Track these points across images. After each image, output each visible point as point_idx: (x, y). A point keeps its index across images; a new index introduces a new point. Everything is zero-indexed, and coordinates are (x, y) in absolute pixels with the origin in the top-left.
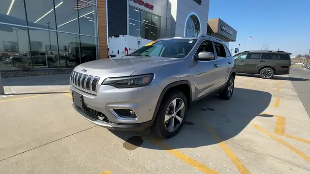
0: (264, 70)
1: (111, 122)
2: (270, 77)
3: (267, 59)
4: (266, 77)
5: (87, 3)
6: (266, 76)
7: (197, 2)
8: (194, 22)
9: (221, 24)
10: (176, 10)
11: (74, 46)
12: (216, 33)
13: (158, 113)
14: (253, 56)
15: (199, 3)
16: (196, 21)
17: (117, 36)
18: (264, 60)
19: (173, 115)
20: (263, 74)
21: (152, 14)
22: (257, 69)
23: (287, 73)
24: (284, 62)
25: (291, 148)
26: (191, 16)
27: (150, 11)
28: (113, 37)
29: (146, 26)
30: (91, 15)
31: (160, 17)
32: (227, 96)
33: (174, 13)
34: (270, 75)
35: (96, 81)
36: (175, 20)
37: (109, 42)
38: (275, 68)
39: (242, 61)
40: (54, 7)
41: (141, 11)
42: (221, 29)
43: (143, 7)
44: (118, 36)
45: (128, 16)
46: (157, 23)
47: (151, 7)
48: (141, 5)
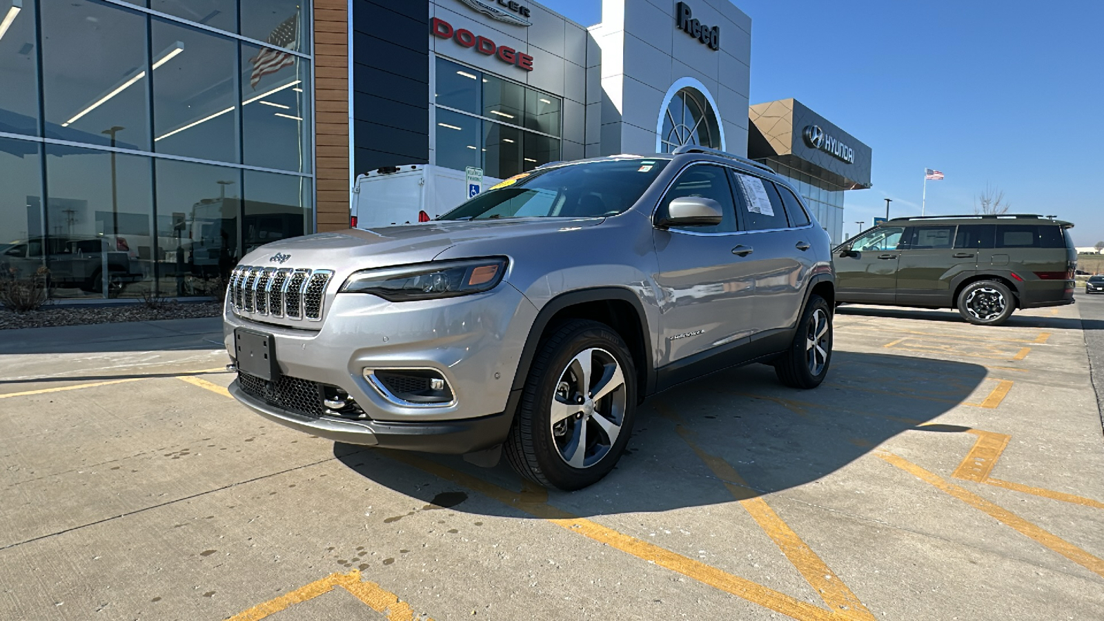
0: (971, 290)
1: (368, 419)
2: (998, 316)
3: (978, 247)
4: (983, 316)
5: (271, 50)
6: (980, 312)
7: (701, 41)
8: (696, 114)
9: (804, 120)
10: (620, 70)
11: (216, 214)
12: (786, 158)
13: (525, 390)
14: (924, 238)
15: (710, 46)
16: (703, 111)
17: (387, 169)
18: (969, 251)
19: (582, 408)
20: (970, 305)
21: (526, 86)
22: (946, 286)
23: (1063, 298)
24: (1046, 257)
25: (996, 511)
26: (680, 94)
27: (519, 76)
28: (375, 172)
29: (505, 132)
30: (287, 96)
31: (560, 100)
32: (804, 372)
33: (613, 84)
34: (1000, 310)
35: (320, 283)
36: (619, 107)
37: (358, 192)
38: (1014, 281)
39: (885, 256)
40: (151, 65)
41: (482, 75)
42: (807, 140)
43: (490, 64)
44: (395, 170)
45: (433, 95)
46: (549, 120)
47: (524, 63)
48: (487, 54)
